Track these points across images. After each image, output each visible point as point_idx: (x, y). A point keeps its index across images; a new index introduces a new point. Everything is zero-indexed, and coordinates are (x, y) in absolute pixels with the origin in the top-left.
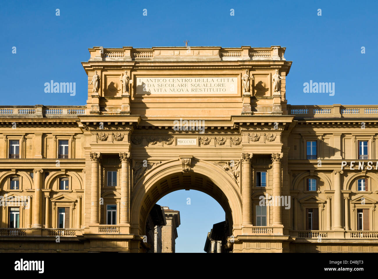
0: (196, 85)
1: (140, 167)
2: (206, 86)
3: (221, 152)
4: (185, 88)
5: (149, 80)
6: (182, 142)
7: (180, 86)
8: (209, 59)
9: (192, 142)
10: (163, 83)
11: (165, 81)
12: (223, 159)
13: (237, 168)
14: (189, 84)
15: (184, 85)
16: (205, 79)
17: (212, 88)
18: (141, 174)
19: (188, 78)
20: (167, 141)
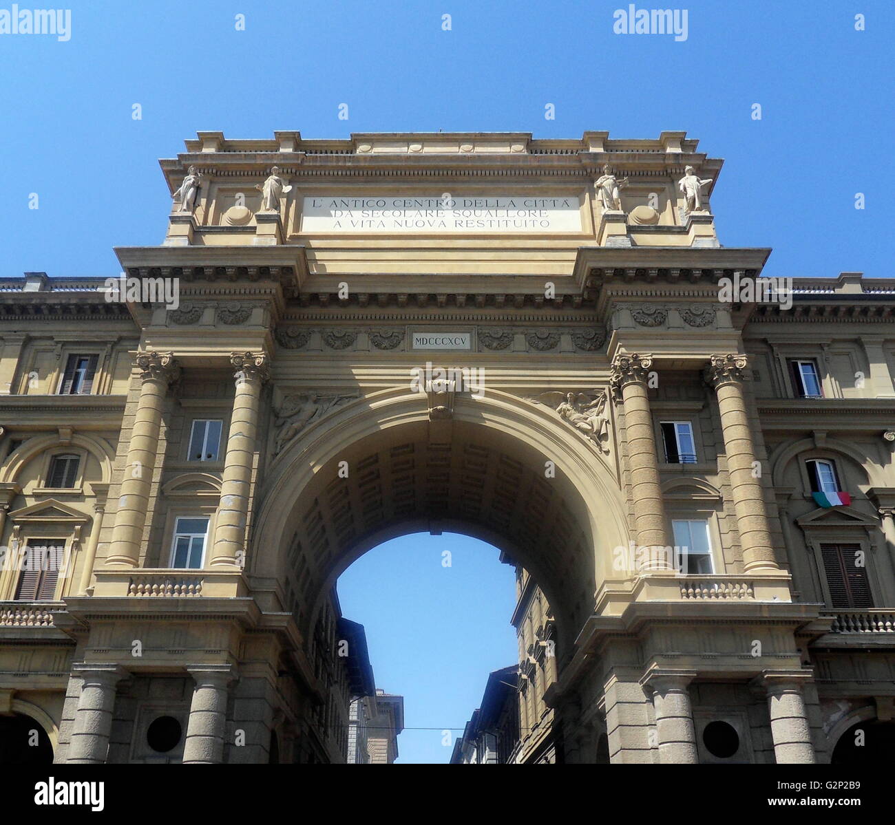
0: (467, 214)
2: (494, 215)
3: (547, 368)
5: (338, 202)
6: (428, 341)
7: (424, 214)
9: (458, 341)
11: (381, 203)
12: (553, 385)
15: (434, 214)
16: (492, 200)
17: (512, 219)
20: (384, 338)
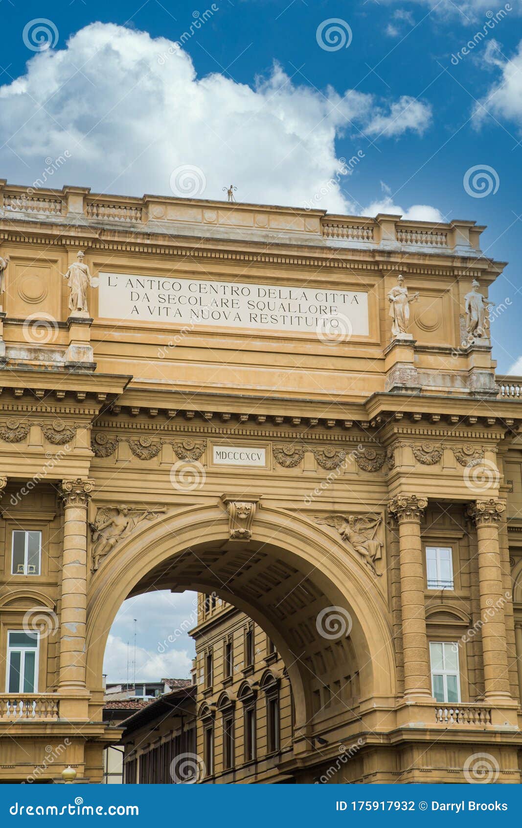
0: (261, 306)
1: (107, 521)
2: (287, 308)
3: (333, 490)
4: (231, 312)
5: (134, 282)
6: (227, 455)
7: (219, 303)
8: (296, 239)
9: (255, 457)
10: (171, 292)
11: (177, 287)
12: (337, 507)
13: (375, 534)
14: (243, 300)
15: (230, 304)
16: (285, 290)
17: (304, 316)
18: (112, 541)
19: (241, 286)
20: (188, 450)
